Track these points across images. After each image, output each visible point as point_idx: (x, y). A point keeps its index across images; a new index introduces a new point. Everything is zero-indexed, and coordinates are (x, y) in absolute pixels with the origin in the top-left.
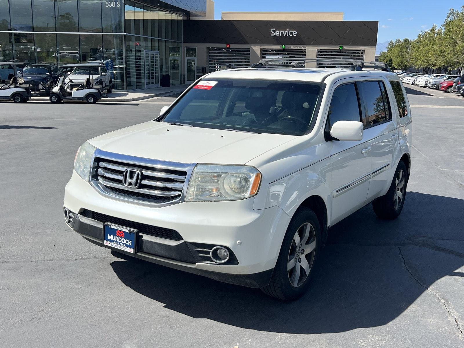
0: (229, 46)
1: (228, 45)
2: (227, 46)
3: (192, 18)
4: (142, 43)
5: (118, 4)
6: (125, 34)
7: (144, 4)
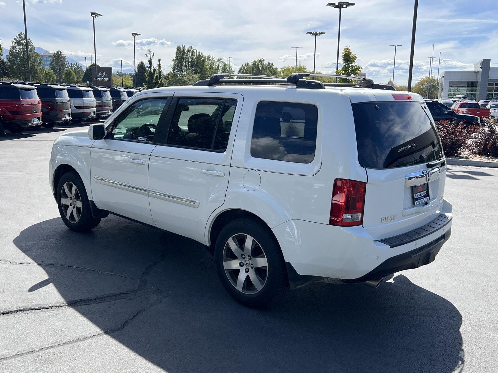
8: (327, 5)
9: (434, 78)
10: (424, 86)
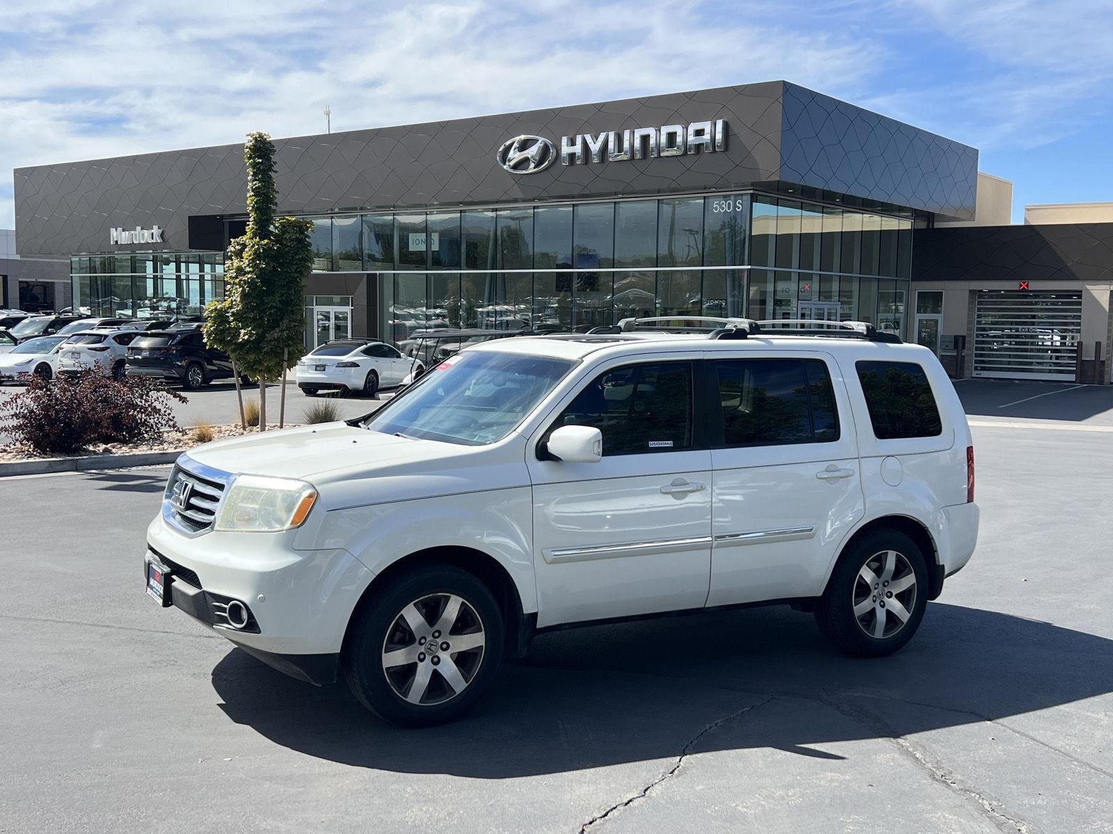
0: (1027, 286)
1: (1024, 283)
2: (1021, 285)
3: (938, 225)
4: (793, 286)
5: (738, 205)
6: (749, 267)
7: (804, 201)
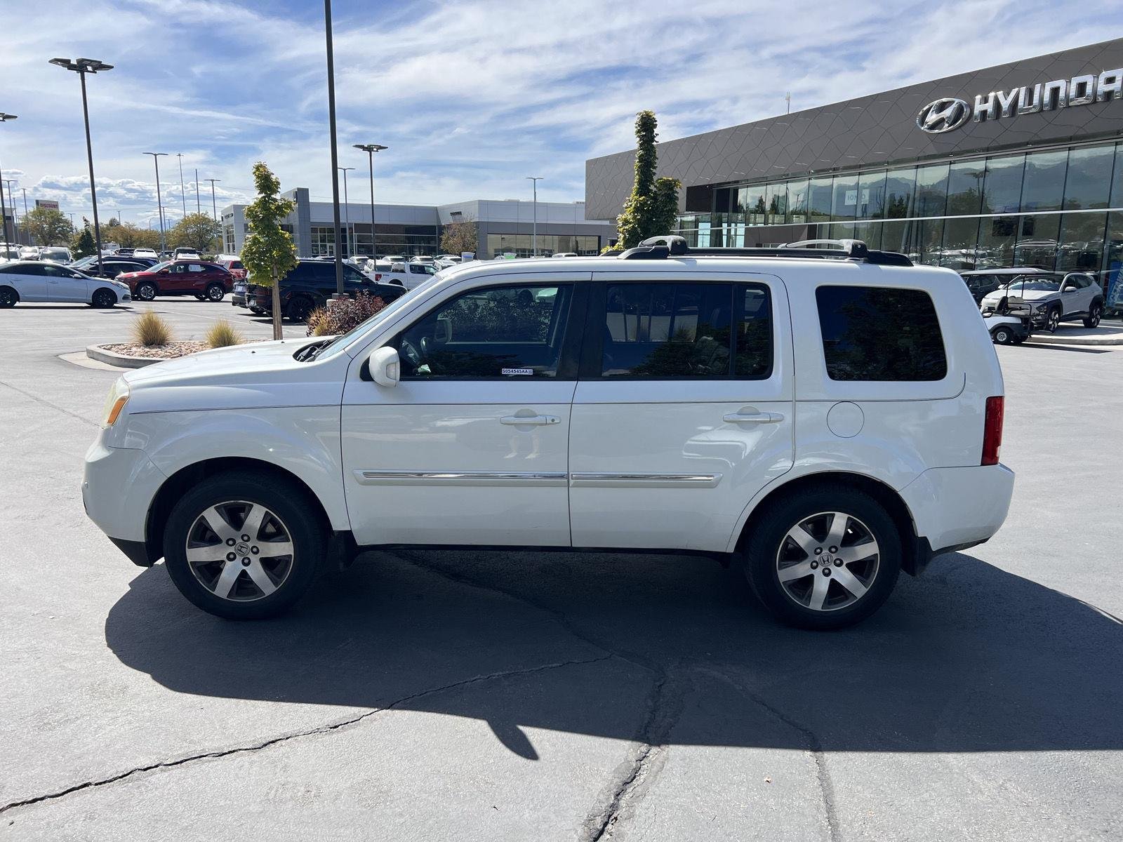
8: (50, 62)
9: (206, 216)
10: (190, 231)
